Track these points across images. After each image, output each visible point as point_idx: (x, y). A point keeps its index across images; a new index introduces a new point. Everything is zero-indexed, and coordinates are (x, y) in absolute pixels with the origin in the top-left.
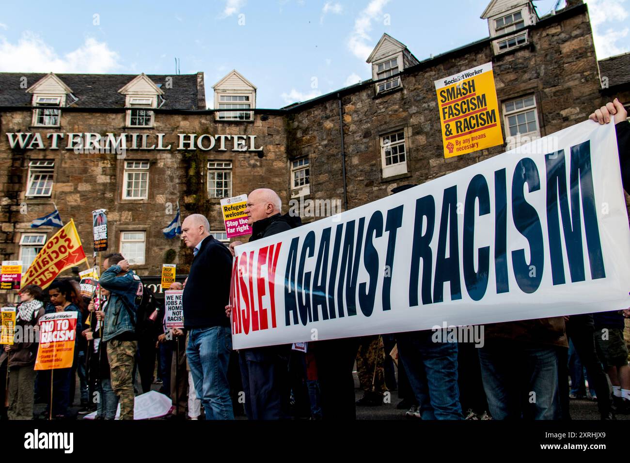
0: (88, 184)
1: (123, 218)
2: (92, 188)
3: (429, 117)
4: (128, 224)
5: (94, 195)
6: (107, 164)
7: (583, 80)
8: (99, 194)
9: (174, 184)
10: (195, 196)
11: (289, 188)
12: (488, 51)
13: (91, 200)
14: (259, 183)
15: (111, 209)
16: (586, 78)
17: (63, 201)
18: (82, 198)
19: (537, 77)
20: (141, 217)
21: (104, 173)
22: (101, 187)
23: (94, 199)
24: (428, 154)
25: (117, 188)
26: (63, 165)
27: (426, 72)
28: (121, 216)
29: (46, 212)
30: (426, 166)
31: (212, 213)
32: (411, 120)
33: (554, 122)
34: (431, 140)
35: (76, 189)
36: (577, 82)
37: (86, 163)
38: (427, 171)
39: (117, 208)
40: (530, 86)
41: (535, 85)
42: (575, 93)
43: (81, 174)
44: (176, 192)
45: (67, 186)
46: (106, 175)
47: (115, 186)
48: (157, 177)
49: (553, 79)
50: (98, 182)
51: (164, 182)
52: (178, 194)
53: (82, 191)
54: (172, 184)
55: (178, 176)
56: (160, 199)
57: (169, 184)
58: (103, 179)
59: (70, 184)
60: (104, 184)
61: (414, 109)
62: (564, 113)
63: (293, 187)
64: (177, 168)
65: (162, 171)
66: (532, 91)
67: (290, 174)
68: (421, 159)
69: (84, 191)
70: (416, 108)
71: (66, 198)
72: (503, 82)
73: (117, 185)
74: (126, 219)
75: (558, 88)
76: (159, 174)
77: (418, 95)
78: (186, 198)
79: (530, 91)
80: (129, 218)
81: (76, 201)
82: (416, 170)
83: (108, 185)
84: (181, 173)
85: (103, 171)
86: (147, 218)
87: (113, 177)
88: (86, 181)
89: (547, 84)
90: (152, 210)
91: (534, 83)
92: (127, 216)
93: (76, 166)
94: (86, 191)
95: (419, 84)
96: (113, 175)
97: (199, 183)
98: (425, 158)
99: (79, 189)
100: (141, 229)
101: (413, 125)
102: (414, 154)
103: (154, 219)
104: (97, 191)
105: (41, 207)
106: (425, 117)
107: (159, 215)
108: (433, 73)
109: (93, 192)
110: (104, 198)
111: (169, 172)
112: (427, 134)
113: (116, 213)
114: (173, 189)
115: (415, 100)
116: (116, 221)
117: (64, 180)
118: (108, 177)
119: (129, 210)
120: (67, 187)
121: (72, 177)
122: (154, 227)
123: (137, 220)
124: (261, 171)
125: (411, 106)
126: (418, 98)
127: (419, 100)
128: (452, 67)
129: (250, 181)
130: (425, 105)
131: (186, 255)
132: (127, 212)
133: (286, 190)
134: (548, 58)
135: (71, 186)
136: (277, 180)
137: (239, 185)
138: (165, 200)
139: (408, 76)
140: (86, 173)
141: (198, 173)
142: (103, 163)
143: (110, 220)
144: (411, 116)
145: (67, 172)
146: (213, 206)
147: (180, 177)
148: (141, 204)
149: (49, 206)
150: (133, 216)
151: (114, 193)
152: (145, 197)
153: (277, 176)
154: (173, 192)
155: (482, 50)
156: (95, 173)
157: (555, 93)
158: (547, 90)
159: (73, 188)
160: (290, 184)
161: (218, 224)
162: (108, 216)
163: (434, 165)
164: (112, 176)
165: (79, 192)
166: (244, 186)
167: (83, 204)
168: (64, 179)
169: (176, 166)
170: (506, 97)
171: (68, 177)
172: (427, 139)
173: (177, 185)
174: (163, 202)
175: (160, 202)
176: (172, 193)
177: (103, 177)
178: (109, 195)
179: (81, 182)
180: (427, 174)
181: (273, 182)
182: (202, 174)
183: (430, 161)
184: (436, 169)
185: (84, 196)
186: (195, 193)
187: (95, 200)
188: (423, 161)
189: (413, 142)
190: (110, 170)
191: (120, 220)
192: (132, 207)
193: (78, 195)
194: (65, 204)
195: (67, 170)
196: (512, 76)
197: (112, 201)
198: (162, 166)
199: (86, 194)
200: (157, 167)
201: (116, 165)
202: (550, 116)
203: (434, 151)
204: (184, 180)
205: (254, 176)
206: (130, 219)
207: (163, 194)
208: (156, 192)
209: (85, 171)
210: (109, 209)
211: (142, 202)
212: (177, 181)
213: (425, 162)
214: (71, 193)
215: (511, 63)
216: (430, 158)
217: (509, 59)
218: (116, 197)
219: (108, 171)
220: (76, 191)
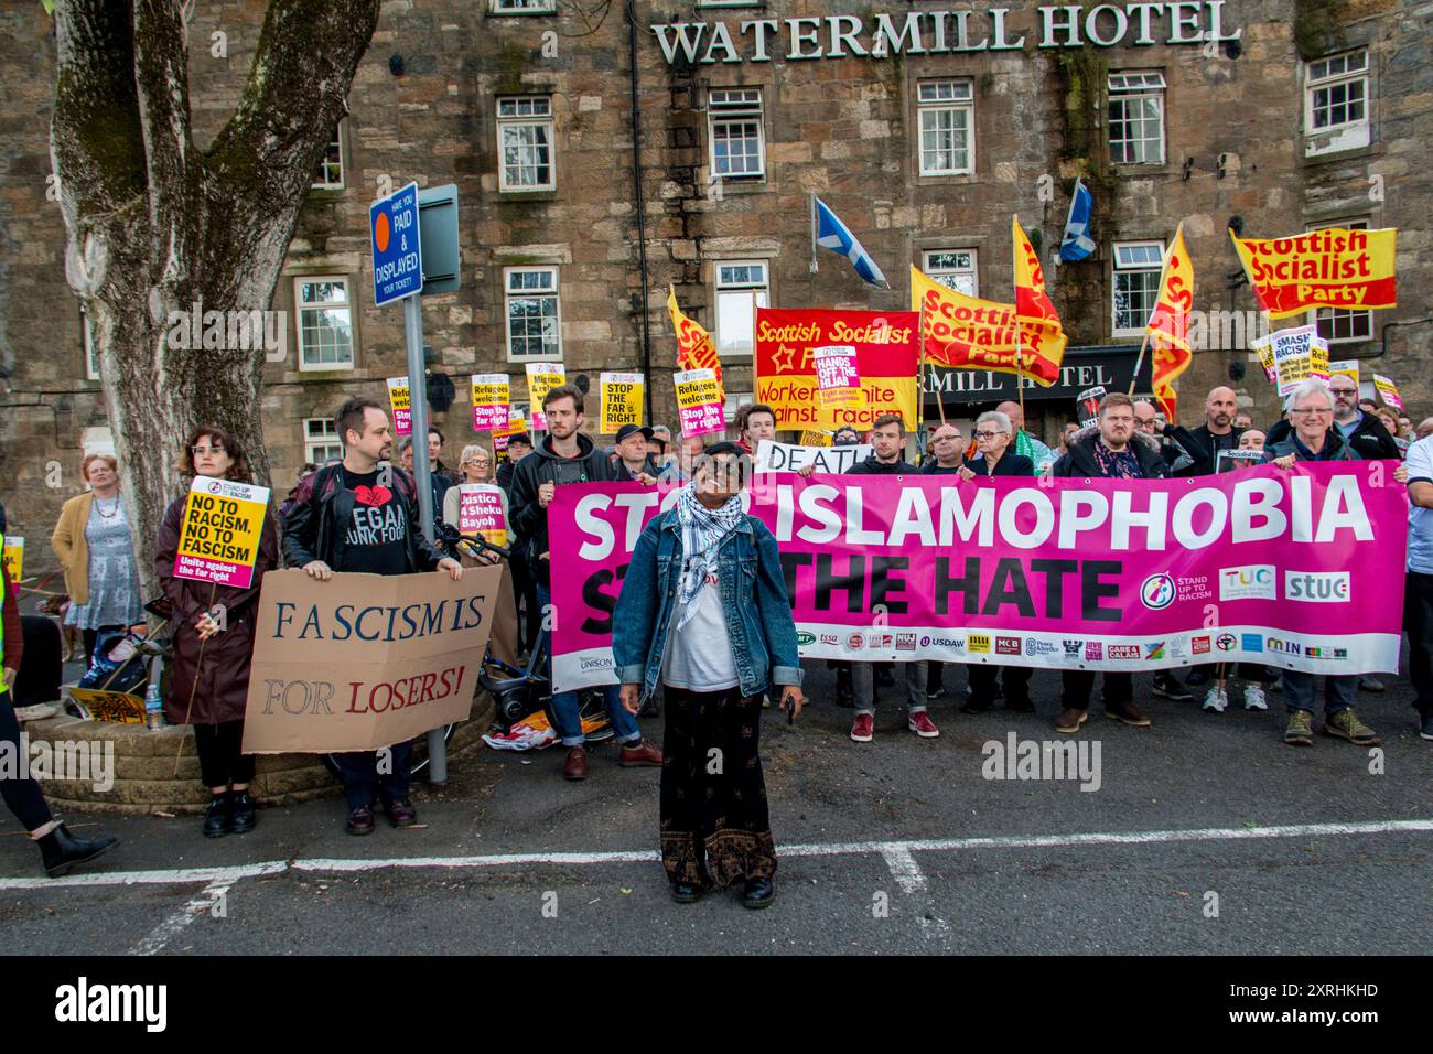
0: (843, 142)
1: (927, 221)
2: (852, 152)
4: (940, 235)
5: (859, 168)
6: (880, 91)
8: (869, 164)
9: (1035, 134)
10: (1082, 160)
11: (1302, 133)
13: (852, 180)
14: (1230, 123)
15: (899, 201)
17: (792, 186)
18: (834, 175)
20: (965, 217)
21: (875, 114)
22: (873, 150)
23: (860, 178)
25: (907, 148)
26: (783, 100)
28: (921, 215)
29: (759, 212)
31: (1122, 200)
35: (817, 155)
37: (831, 91)
39: (911, 198)
43: (824, 118)
44: (1038, 153)
45: (796, 149)
46: (878, 118)
47: (901, 146)
48: (994, 118)
50: (864, 137)
51: (1009, 130)
52: (1045, 159)
53: (830, 161)
54: (1029, 133)
55: (1041, 113)
56: (1006, 172)
57: (1022, 134)
58: (874, 129)
59: (803, 144)
60: (878, 142)
63: (1309, 127)
64: (1039, 93)
65: (1004, 105)
67: (1302, 95)
69: (835, 161)
71: (797, 178)
73: (907, 141)
74: (933, 221)
76: (999, 112)
78: (1062, 166)
80: (940, 219)
81: (820, 183)
83: (887, 142)
84: (1049, 107)
85: (873, 110)
86: (979, 220)
87: (896, 124)
88: (838, 136)
90: (989, 198)
92: (934, 214)
93: (812, 99)
94: (840, 160)
96: (896, 120)
97: (1089, 129)
99: (825, 155)
100: (968, 244)
103: (995, 219)
104: (863, 159)
105: (746, 200)
107: (1005, 209)
109: (856, 162)
110: (880, 176)
111: (1020, 106)
113: (911, 210)
114: (1033, 147)
116: (912, 228)
117: (787, 134)
118: (885, 124)
119: (939, 201)
120: (798, 153)
121: (806, 128)
122: (994, 239)
123: (957, 223)
124: (1233, 93)
129: (1208, 117)
131: (1068, 301)
132: (933, 206)
133: (1293, 138)
135: (807, 149)
136: (1271, 112)
137: (1184, 129)
138: (1015, 174)
140: (836, 118)
141: (1087, 104)
142: (871, 90)
143: (897, 224)
145: (793, 116)
146: (1124, 184)
147: (1048, 117)
148: (961, 185)
149: (764, 198)
150: (949, 215)
151: (901, 162)
152: (970, 169)
153: (1273, 102)
154: (1033, 155)
156: (854, 116)
159: (810, 153)
160: (1301, 121)
161: (1136, 225)
162: (894, 217)
164: (893, 121)
165: (825, 163)
166: (1195, 131)
167: (836, 190)
168: (789, 133)
169: (1035, 90)
171: (798, 127)
173: (1041, 137)
174: (1012, 179)
175: (1006, 180)
176: (1031, 157)
177: (873, 124)
178: (890, 167)
179: (827, 139)
181: (1264, 117)
182: (1096, 106)
185: (837, 171)
186: (1084, 153)
187: (861, 180)
190: (888, 106)
191: (920, 226)
192: (944, 192)
193: (824, 170)
194: (799, 192)
195: (792, 110)
197: (899, 180)
198: (1003, 91)
199: (841, 166)
200: (992, 93)
201: (899, 93)
204: (1057, 124)
205: (1217, 104)
206: (942, 223)
207: (1009, 159)
208: (994, 155)
209: (832, 111)
210: (895, 200)
211: (965, 181)
212: (1040, 126)
214: (807, 164)
218: (907, 172)
219: (884, 110)
220: (818, 160)
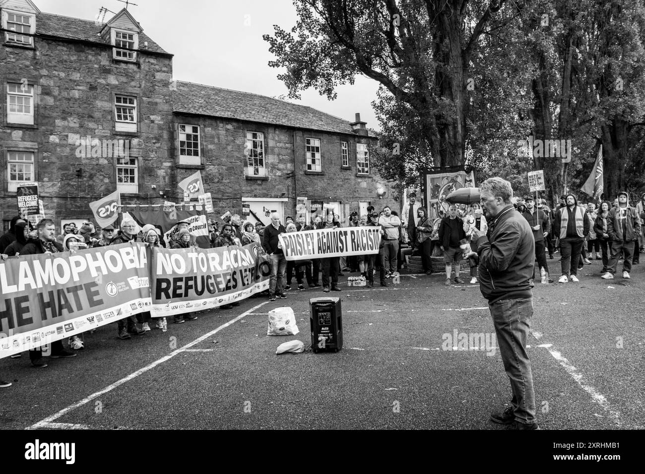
3: (58, 84)
7: (164, 101)
12: (110, 53)
16: (166, 100)
19: (140, 87)
24: (55, 114)
27: (59, 45)
30: (52, 124)
32: (41, 80)
33: (146, 121)
34: (58, 103)
36: (161, 101)
38: (52, 128)
40: (135, 92)
41: (138, 92)
42: (160, 107)
49: (150, 92)
61: (44, 72)
62: (152, 117)
66: (136, 95)
68: (48, 117)
70: (47, 72)
72: (118, 81)
75: (150, 100)
77: (50, 62)
79: (134, 95)
82: (43, 125)
89: (145, 95)
91: (137, 91)
95: (52, 52)
98: (51, 117)
101: (43, 86)
102: (42, 111)
106: (54, 82)
108: (65, 49)
112: (55, 97)
115: (46, 65)
125: (42, 68)
126: (50, 64)
127: (51, 67)
128: (81, 51)
130: (56, 73)
134: (148, 77)
139: (42, 41)
144: (41, 76)
155: (106, 50)
157: (149, 102)
158: (144, 98)
163: (59, 125)
170: (119, 93)
172: (55, 101)
180: (52, 130)
183: (56, 121)
184: (60, 129)
188: (50, 119)
189: (41, 100)
196: (124, 79)
202: (144, 116)
203: (59, 114)
213: (51, 120)
215: (124, 69)
216: (55, 118)
217: (123, 66)
